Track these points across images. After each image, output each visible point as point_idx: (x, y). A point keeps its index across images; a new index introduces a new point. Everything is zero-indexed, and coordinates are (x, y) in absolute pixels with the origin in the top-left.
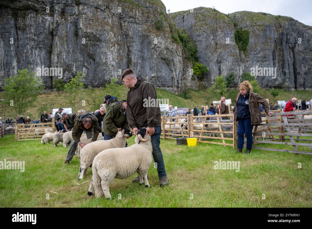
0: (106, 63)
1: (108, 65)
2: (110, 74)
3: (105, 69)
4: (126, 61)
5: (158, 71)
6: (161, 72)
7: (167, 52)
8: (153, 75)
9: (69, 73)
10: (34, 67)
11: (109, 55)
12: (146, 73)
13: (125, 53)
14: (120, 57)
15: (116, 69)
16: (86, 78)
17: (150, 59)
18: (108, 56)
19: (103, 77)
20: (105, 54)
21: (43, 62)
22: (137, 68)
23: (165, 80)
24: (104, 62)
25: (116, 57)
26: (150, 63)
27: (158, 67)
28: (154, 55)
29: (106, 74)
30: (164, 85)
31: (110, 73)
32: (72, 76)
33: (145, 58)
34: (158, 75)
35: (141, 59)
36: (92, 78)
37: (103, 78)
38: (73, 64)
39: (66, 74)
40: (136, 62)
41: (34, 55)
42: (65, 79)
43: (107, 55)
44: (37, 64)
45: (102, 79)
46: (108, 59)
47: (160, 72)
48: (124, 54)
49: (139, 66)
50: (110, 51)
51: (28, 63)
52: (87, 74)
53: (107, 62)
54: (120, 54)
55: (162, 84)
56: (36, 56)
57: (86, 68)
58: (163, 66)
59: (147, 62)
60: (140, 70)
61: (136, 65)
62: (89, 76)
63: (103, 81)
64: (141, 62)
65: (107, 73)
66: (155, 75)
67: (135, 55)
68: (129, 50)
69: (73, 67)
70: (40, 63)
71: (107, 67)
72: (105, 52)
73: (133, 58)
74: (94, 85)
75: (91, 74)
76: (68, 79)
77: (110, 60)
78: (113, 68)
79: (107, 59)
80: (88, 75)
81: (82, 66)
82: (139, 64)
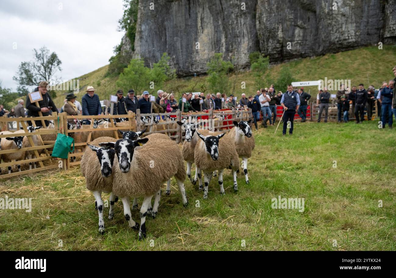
0: (331, 13)
1: (335, 16)
3: (331, 24)
9: (274, 40)
10: (241, 41)
15: (352, 20)
16: (303, 43)
19: (328, 37)
21: (249, 31)
24: (326, 13)
29: (331, 32)
31: (339, 28)
32: (278, 44)
36: (312, 42)
37: (327, 39)
38: (278, 28)
39: (270, 42)
41: (239, 25)
42: (270, 50)
44: (243, 36)
45: (327, 41)
51: (235, 37)
52: (304, 36)
53: (331, 10)
56: (242, 25)
57: (301, 28)
62: (306, 40)
63: (328, 45)
65: (335, 30)
69: (278, 32)
70: (246, 34)
71: (332, 19)
74: (317, 52)
75: (310, 36)
76: (274, 50)
78: (344, 19)
80: (305, 38)
81: (293, 27)
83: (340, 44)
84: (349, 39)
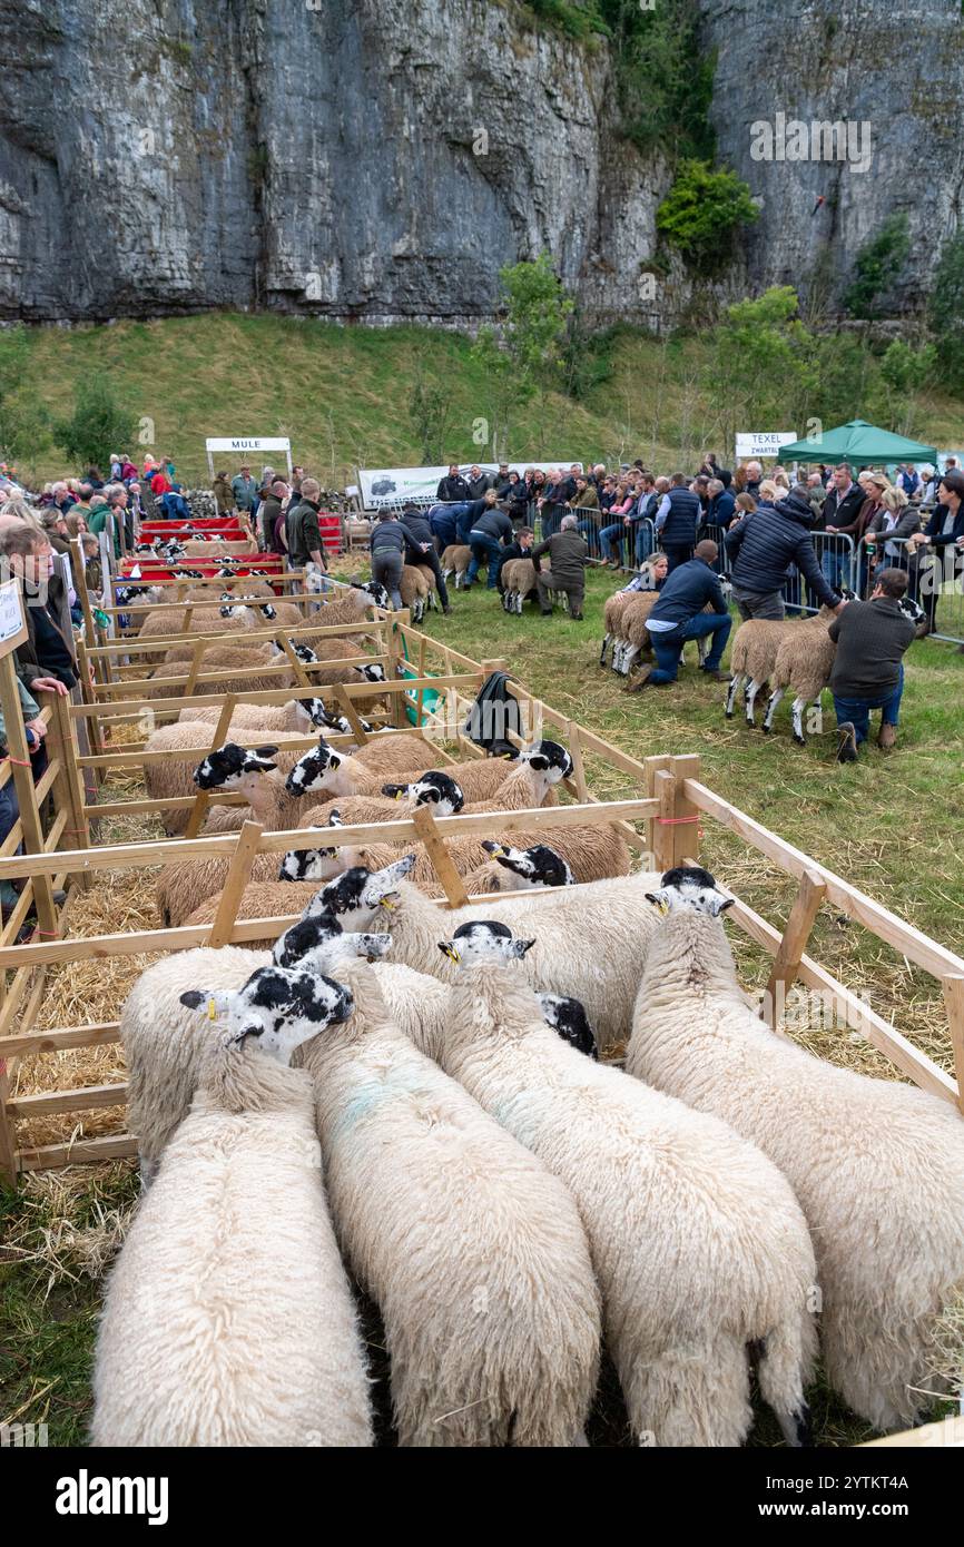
0: (111, 179)
1: (124, 191)
2: (145, 242)
3: (114, 217)
4: (240, 161)
5: (428, 219)
6: (446, 225)
7: (478, 97)
8: (400, 248)
11: (122, 132)
12: (361, 233)
13: (231, 116)
14: (198, 142)
15: (178, 217)
16: (23, 267)
17: (379, 145)
18: (120, 138)
19: (108, 260)
20: (100, 123)
22: (305, 207)
23: (477, 278)
24: (97, 175)
25: (170, 142)
26: (384, 173)
27: (430, 196)
28: (402, 124)
29: (119, 246)
30: (472, 304)
31: (141, 238)
33: (354, 143)
34: (429, 244)
35: (333, 145)
36: (57, 269)
37: (107, 268)
40: (293, 169)
43: (111, 129)
46: (122, 153)
47: (445, 228)
48: (227, 123)
49: (319, 195)
50: (124, 101)
52: (23, 244)
53: (113, 170)
54: (197, 119)
55: (460, 298)
57: (11, 211)
58: (459, 193)
59: (367, 169)
60: (331, 217)
61: (298, 185)
62: (34, 260)
63: (111, 287)
64: (332, 169)
65: (129, 240)
66: (410, 247)
67: (289, 122)
68: (256, 94)
71: (117, 201)
72: (94, 113)
73: (274, 147)
74: (74, 305)
75: (47, 245)
77: (131, 159)
78: (153, 209)
79: (115, 156)
80: (29, 250)
82: (321, 178)
83: (148, 290)
84: (173, 278)
